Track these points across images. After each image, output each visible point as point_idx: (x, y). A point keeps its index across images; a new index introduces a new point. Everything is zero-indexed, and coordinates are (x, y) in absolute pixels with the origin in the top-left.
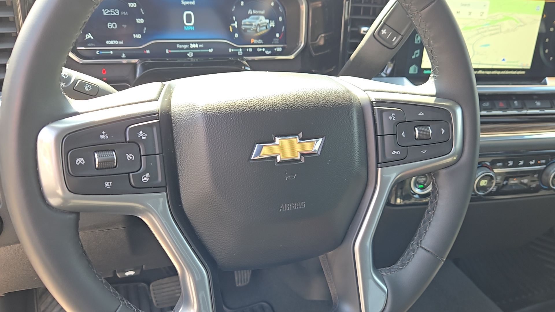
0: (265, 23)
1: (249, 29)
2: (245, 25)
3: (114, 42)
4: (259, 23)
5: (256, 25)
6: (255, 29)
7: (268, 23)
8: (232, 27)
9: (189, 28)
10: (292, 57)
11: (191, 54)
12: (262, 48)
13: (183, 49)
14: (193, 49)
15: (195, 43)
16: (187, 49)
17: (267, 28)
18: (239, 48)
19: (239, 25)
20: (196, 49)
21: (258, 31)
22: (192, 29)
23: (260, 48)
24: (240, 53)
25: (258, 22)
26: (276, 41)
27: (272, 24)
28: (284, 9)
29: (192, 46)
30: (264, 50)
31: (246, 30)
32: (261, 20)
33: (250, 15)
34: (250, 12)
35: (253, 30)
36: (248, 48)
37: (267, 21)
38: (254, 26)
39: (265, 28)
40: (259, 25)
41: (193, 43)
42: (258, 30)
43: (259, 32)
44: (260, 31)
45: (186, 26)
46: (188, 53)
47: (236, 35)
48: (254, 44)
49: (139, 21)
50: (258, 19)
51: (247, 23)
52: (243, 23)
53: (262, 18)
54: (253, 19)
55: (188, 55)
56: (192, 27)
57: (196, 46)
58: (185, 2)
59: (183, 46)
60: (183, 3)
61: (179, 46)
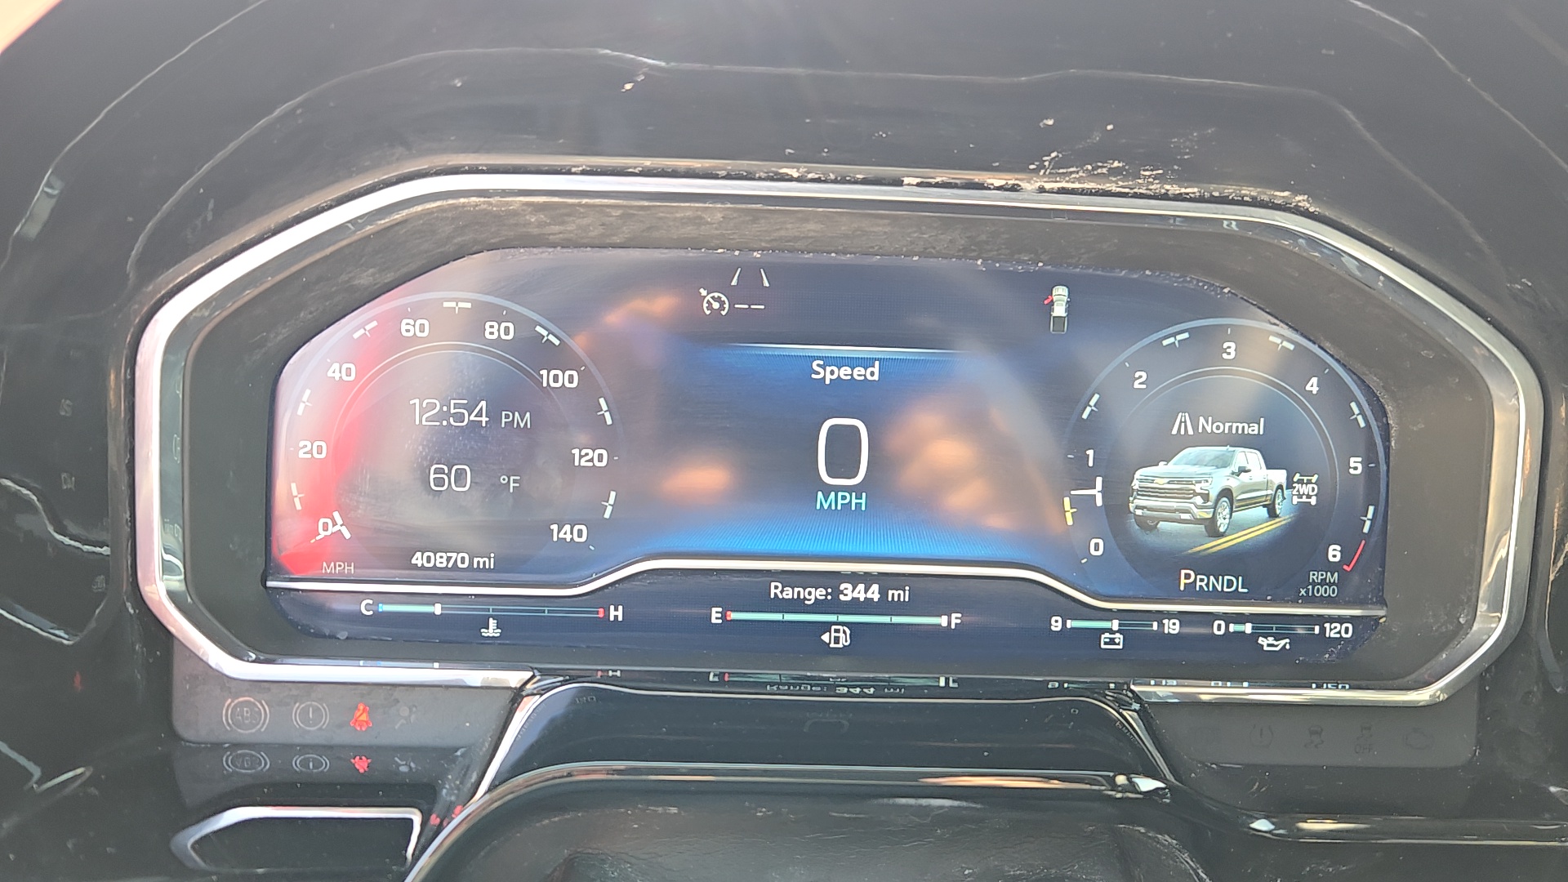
0: (1267, 485)
1: (1172, 515)
2: (1146, 492)
3: (449, 559)
4: (1233, 483)
5: (1213, 495)
6: (1206, 513)
7: (1280, 487)
8: (1075, 501)
9: (840, 502)
10: (1422, 696)
11: (841, 635)
12: (1240, 619)
13: (797, 605)
14: (855, 607)
15: (867, 579)
16: (819, 607)
17: (1273, 514)
18: (1108, 614)
19: (1117, 490)
20: (865, 607)
21: (1222, 529)
22: (858, 506)
23: (1229, 618)
24: (1112, 641)
25: (1220, 479)
26: (1323, 582)
27: (1306, 494)
28: (1380, 412)
29: (848, 592)
30: (1248, 628)
31: (1148, 525)
32: (1243, 470)
33: (1183, 442)
34: (1182, 424)
35: (1195, 520)
36: (1160, 616)
37: (1280, 476)
38: (1199, 500)
39: (1260, 512)
40: (1226, 493)
41: (854, 578)
42: (1222, 524)
43: (1222, 535)
44: (1235, 527)
45: (828, 490)
46: (825, 626)
47: (1096, 548)
48: (1191, 594)
49: (583, 460)
50: (1223, 463)
51: (1161, 483)
52: (1136, 484)
53: (1252, 459)
54: (1197, 462)
55: (825, 637)
56: (859, 497)
57: (869, 595)
58: (829, 369)
59: (799, 593)
60: (818, 373)
61: (782, 592)
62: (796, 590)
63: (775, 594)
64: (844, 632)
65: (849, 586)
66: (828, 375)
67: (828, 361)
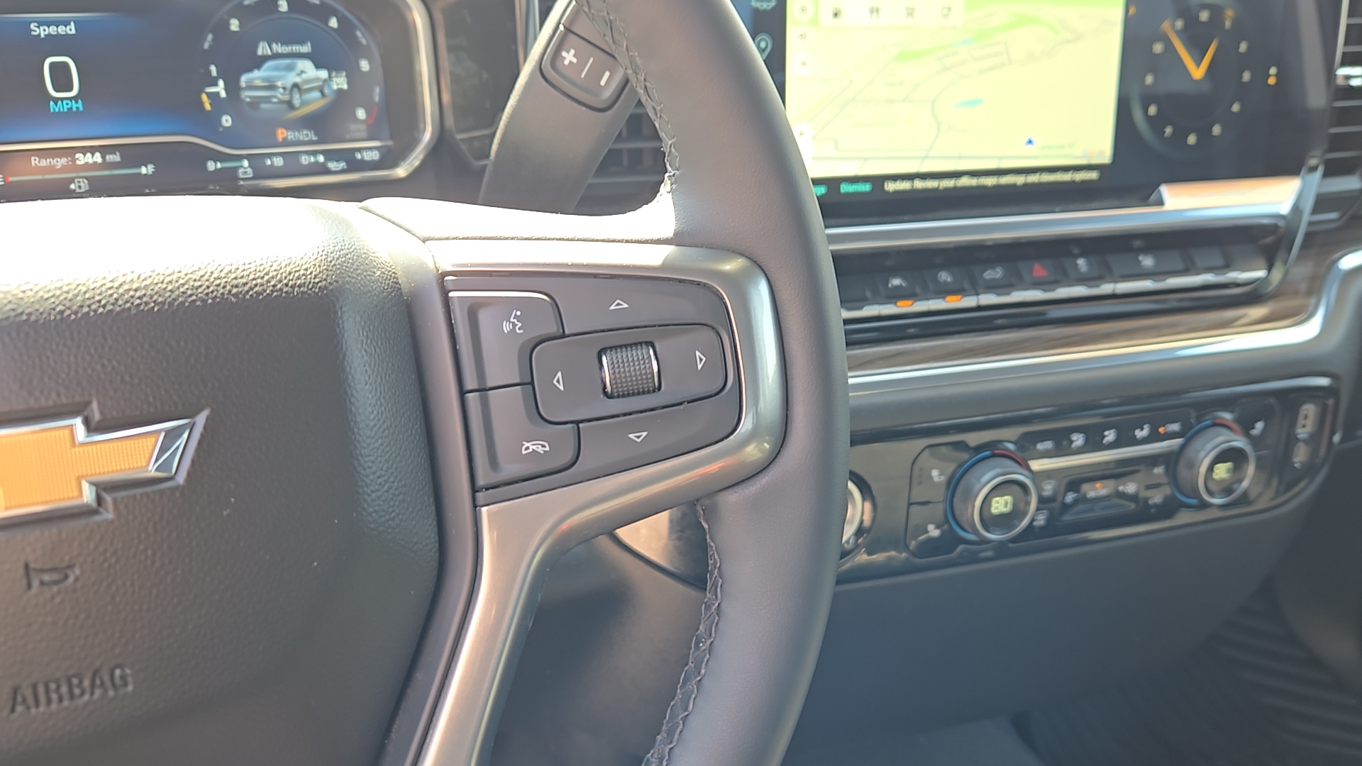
0: (317, 79)
1: (267, 100)
2: (251, 87)
4: (298, 80)
5: (289, 86)
6: (286, 98)
7: (325, 81)
8: (209, 95)
9: (66, 107)
10: (400, 172)
11: (82, 184)
12: (315, 153)
13: (51, 169)
14: (88, 167)
15: (92, 150)
16: (64, 169)
17: (323, 95)
18: (240, 158)
19: (232, 87)
20: (94, 166)
21: (297, 105)
22: (77, 108)
23: (309, 153)
24: (246, 173)
25: (292, 78)
26: (358, 130)
27: (340, 82)
28: (373, 35)
29: (82, 159)
30: (321, 159)
31: (255, 103)
32: (302, 72)
33: (266, 58)
34: (263, 49)
35: (281, 102)
36: (270, 155)
37: (323, 74)
38: (281, 90)
39: (316, 94)
40: (295, 86)
41: (84, 150)
42: (297, 101)
43: (299, 108)
44: (304, 104)
45: (56, 100)
46: (72, 180)
47: (227, 121)
48: (286, 143)
50: (290, 68)
51: (258, 83)
52: (243, 84)
53: (307, 66)
54: (277, 69)
55: (72, 186)
56: (77, 102)
57: (95, 159)
58: (42, 28)
59: (50, 162)
60: (35, 31)
61: (39, 162)
62: (48, 160)
63: (36, 164)
64: (84, 182)
65: (81, 155)
66: (43, 32)
67: (41, 23)
